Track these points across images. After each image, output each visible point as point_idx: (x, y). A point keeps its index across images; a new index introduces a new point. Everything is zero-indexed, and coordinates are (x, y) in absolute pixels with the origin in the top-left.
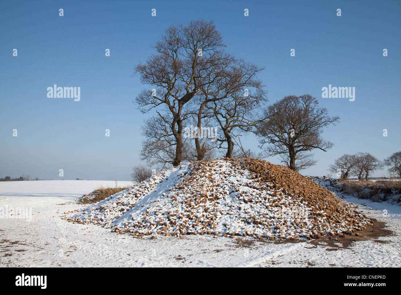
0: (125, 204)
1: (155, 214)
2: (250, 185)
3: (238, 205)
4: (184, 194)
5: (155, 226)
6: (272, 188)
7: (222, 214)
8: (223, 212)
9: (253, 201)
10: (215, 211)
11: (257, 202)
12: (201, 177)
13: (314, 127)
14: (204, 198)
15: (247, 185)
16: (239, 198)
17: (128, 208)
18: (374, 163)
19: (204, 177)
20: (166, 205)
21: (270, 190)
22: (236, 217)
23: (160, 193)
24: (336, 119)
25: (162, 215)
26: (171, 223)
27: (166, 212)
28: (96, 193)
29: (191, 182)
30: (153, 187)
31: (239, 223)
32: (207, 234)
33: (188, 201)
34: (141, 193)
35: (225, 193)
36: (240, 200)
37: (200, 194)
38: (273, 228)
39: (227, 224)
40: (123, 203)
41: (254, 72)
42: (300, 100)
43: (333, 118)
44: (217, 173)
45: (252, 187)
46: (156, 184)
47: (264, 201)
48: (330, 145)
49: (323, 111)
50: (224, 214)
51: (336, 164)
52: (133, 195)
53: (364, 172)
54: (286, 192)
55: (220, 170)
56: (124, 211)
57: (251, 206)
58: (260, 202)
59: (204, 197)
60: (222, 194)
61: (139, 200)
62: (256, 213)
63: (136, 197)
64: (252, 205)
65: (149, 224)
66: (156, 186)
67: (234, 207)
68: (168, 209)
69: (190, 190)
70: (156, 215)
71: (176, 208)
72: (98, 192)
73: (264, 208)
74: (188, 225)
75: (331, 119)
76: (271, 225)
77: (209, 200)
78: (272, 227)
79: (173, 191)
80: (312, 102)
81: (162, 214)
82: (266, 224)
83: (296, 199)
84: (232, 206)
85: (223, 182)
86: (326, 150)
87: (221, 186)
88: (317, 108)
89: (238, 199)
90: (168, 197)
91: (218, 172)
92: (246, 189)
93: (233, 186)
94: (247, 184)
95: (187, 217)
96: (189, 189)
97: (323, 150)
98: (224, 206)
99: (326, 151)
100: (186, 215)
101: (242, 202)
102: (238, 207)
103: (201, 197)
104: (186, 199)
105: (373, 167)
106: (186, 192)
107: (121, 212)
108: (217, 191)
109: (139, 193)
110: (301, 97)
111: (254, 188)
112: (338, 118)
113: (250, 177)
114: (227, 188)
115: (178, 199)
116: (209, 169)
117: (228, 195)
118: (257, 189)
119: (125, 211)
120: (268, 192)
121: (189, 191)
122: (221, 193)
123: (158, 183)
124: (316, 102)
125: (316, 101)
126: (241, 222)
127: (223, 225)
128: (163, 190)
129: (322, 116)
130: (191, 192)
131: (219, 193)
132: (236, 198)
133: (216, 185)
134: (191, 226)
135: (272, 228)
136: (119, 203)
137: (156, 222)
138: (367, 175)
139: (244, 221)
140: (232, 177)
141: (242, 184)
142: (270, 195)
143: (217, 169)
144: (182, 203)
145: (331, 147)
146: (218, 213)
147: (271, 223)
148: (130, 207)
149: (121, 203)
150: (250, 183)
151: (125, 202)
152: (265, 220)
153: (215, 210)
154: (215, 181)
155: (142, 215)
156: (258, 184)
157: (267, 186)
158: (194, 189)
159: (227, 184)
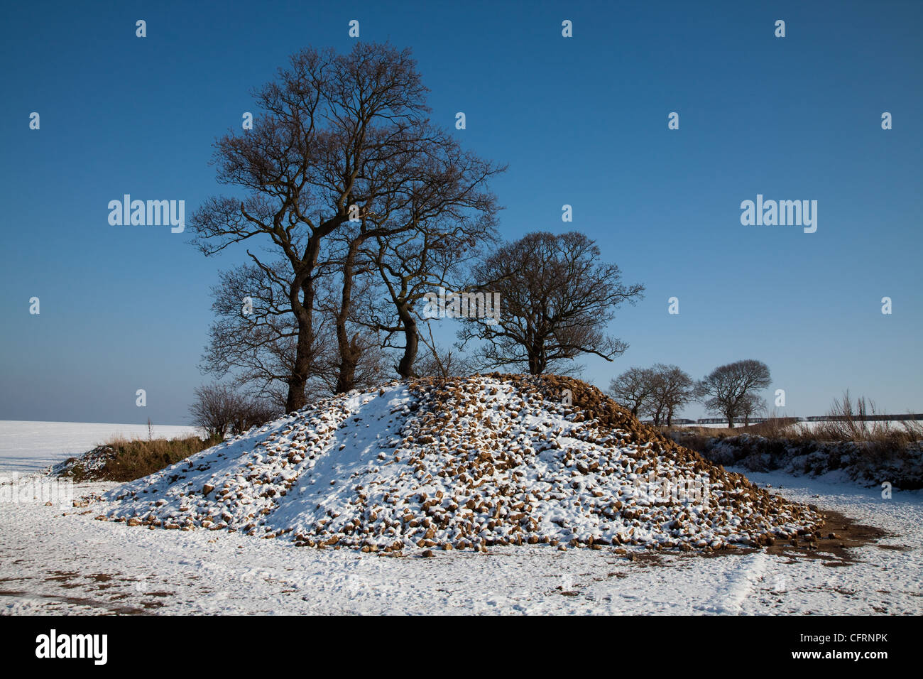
0: (271, 479)
1: (386, 501)
2: (578, 434)
3: (570, 479)
4: (436, 453)
5: (400, 528)
6: (629, 441)
7: (540, 499)
8: (541, 494)
9: (600, 470)
10: (521, 492)
11: (608, 473)
12: (460, 416)
13: (589, 307)
14: (486, 463)
15: (572, 434)
16: (565, 462)
17: (282, 488)
18: (685, 389)
19: (467, 416)
20: (401, 480)
21: (626, 446)
22: (576, 504)
23: (366, 452)
24: (636, 290)
25: (405, 503)
26: (437, 520)
27: (411, 496)
28: (105, 452)
29: (443, 426)
30: (327, 439)
31: (587, 516)
32: (529, 543)
33: (454, 469)
34: (302, 452)
35: (527, 452)
36: (568, 467)
37: (476, 455)
38: (668, 527)
39: (563, 520)
40: (264, 476)
41: (481, 175)
42: (561, 243)
43: (631, 287)
44: (489, 407)
45: (585, 439)
46: (333, 432)
47: (623, 469)
48: (619, 348)
49: (611, 272)
50: (545, 498)
51: (612, 388)
52: (283, 456)
53: (666, 409)
54: (660, 450)
55: (495, 400)
56: (276, 497)
57: (599, 481)
58: (616, 471)
59: (485, 461)
60: (520, 454)
61: (304, 468)
62: (617, 494)
63: (291, 461)
64: (600, 477)
65: (383, 525)
66: (332, 436)
67: (560, 482)
68: (413, 489)
69: (447, 444)
70: (389, 503)
71: (430, 486)
72: (109, 451)
73: (628, 484)
74: (478, 525)
75: (627, 290)
76: (660, 520)
77: (498, 467)
78: (663, 523)
79: (405, 447)
80: (587, 249)
81: (403, 501)
82: (648, 518)
83: (685, 466)
84: (557, 481)
85: (513, 428)
86: (611, 357)
87: (512, 436)
88: (599, 265)
89: (563, 465)
90: (396, 460)
91: (492, 405)
92: (573, 443)
93: (541, 437)
94: (572, 432)
95: (468, 507)
96: (443, 443)
97: (606, 358)
98: (535, 480)
99: (611, 360)
100: (464, 502)
101: (576, 472)
102: (569, 482)
103: (480, 461)
104: (447, 465)
105: (682, 397)
106: (440, 450)
107: (266, 498)
108: (506, 448)
109: (296, 453)
110: (563, 237)
111: (590, 440)
112: (641, 288)
113: (573, 416)
114: (527, 441)
115: (427, 466)
116: (470, 397)
117: (533, 456)
118: (598, 443)
119: (278, 496)
120: (626, 450)
121: (447, 448)
122: (517, 452)
123: (337, 428)
124: (596, 251)
125: (594, 248)
126: (591, 515)
127: (552, 522)
128: (372, 446)
129: (607, 282)
130: (451, 450)
131: (513, 453)
132: (558, 462)
133: (500, 434)
134: (485, 526)
135: (665, 526)
136: (254, 476)
137: (398, 519)
138: (671, 414)
139: (596, 512)
140: (529, 417)
141: (561, 433)
142: (630, 456)
143: (486, 398)
144: (442, 475)
145: (622, 351)
146: (532, 497)
147: (661, 517)
148: (287, 486)
149: (258, 477)
150: (578, 431)
151: (269, 474)
152: (643, 510)
153: (521, 490)
154: (495, 425)
155: (351, 503)
156: (597, 432)
157: (619, 437)
158: (457, 442)
159: (524, 433)
